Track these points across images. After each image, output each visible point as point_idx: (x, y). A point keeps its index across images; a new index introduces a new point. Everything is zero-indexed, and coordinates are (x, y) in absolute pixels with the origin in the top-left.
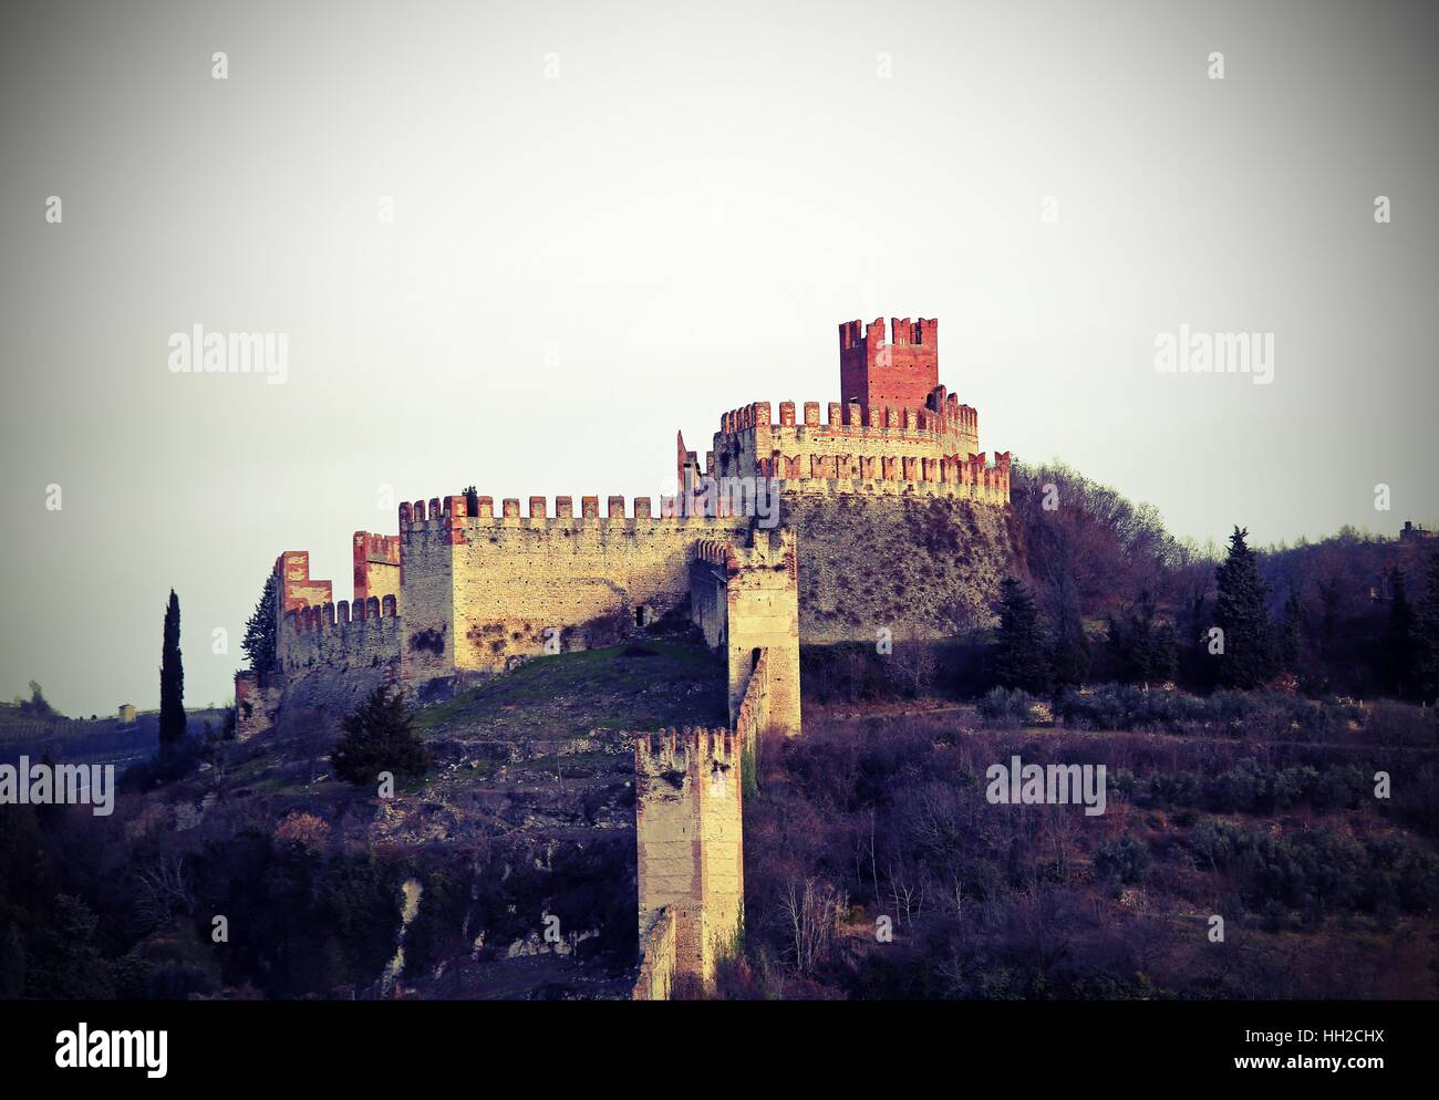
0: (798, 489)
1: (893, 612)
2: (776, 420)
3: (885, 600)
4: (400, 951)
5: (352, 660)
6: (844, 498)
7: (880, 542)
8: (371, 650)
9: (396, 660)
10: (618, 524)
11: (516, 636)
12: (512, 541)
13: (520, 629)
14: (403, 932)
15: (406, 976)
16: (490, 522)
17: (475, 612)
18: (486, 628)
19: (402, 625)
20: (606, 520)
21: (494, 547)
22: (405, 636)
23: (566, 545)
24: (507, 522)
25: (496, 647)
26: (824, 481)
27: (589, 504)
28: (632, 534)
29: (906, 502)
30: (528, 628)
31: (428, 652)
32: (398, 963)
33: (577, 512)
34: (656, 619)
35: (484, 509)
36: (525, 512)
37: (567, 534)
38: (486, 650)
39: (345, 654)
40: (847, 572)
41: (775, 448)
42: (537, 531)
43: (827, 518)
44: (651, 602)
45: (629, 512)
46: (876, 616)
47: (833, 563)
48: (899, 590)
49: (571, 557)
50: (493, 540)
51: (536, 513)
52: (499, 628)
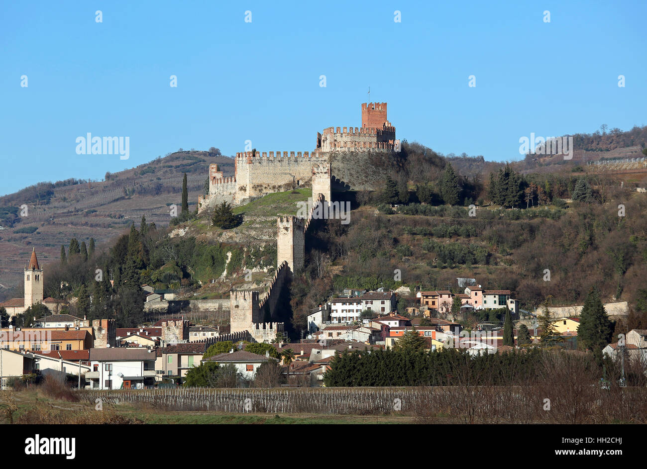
0: (340, 150)
1: (364, 183)
2: (335, 132)
3: (362, 179)
4: (226, 270)
5: (225, 193)
6: (352, 152)
7: (361, 164)
8: (229, 191)
9: (235, 193)
10: (293, 159)
11: (265, 188)
12: (265, 163)
13: (267, 186)
14: (226, 265)
15: (227, 277)
16: (259, 158)
17: (254, 182)
18: (258, 186)
19: (237, 184)
20: (290, 158)
21: (260, 164)
22: (237, 187)
23: (279, 164)
24: (263, 158)
25: (260, 191)
26: (346, 148)
27: (285, 153)
28: (297, 161)
29: (369, 154)
30: (269, 186)
31: (243, 191)
32: (225, 273)
33: (282, 155)
34: (302, 184)
35: (257, 155)
36: (268, 156)
37: (279, 161)
38: (258, 191)
39: (223, 191)
40: (352, 172)
41: (335, 139)
42: (271, 161)
43: (347, 157)
44: (301, 179)
45: (296, 155)
46: (360, 183)
47: (349, 170)
48: (366, 177)
49: (280, 167)
50: (260, 163)
51: (271, 156)
52: (261, 186)
